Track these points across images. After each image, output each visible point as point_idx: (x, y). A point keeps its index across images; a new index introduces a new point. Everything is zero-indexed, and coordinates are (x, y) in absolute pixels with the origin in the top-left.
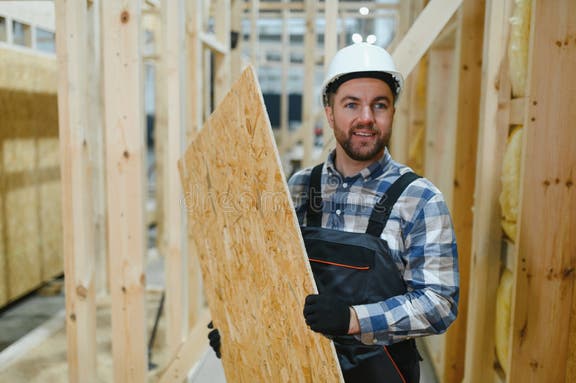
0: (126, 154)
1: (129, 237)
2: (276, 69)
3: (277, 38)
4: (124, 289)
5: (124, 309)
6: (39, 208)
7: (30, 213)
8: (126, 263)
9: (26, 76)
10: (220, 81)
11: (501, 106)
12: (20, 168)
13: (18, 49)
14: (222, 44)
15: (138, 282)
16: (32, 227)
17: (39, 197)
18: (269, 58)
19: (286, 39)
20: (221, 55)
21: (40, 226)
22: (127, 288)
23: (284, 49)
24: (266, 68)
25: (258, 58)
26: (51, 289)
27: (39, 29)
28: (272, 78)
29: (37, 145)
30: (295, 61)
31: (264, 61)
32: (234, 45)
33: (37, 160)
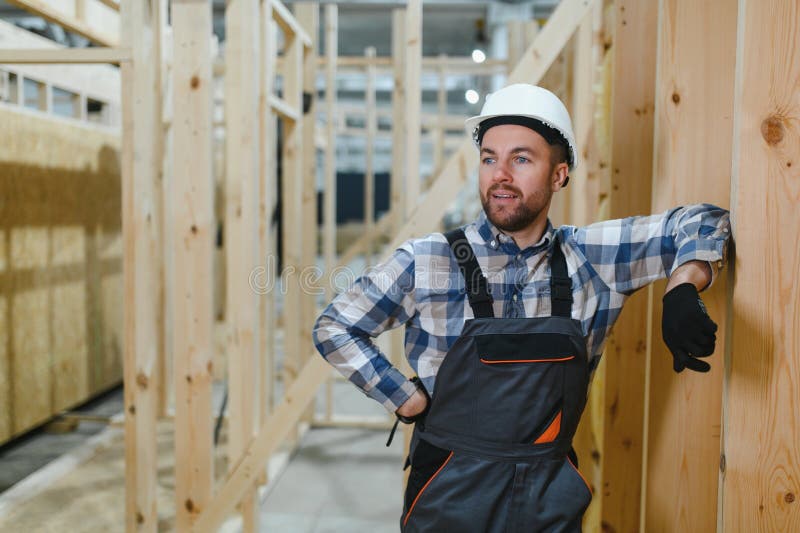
0: (194, 229)
1: (196, 320)
2: (359, 139)
3: (359, 95)
4: (189, 379)
5: (189, 401)
6: (51, 317)
7: (40, 323)
8: (192, 349)
9: (39, 147)
10: (290, 153)
11: (590, 176)
12: (30, 264)
13: (31, 113)
14: (292, 108)
15: (204, 371)
16: (42, 342)
17: (51, 302)
18: (350, 123)
19: (371, 96)
20: (292, 121)
21: (52, 339)
22: (193, 377)
23: (369, 111)
24: (345, 136)
25: (336, 124)
26: (66, 424)
27: (56, 89)
28: (354, 152)
29: (50, 235)
30: (383, 127)
31: (342, 128)
32: (306, 108)
33: (51, 255)
